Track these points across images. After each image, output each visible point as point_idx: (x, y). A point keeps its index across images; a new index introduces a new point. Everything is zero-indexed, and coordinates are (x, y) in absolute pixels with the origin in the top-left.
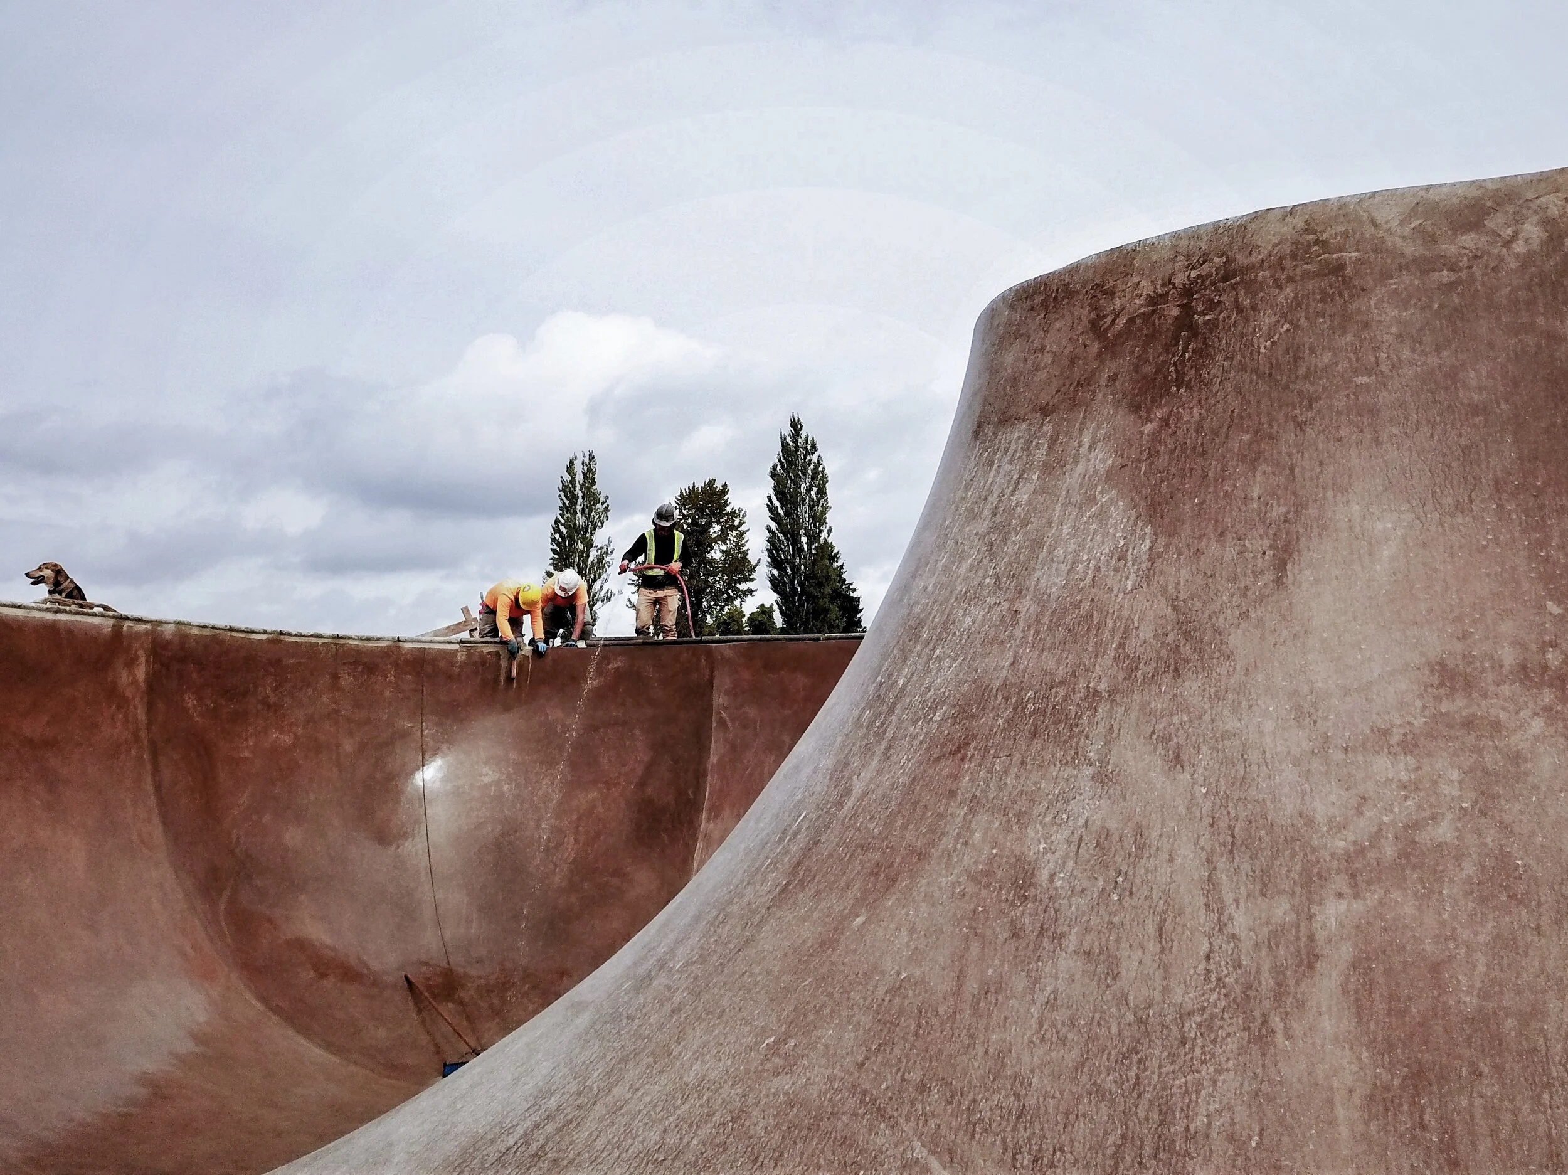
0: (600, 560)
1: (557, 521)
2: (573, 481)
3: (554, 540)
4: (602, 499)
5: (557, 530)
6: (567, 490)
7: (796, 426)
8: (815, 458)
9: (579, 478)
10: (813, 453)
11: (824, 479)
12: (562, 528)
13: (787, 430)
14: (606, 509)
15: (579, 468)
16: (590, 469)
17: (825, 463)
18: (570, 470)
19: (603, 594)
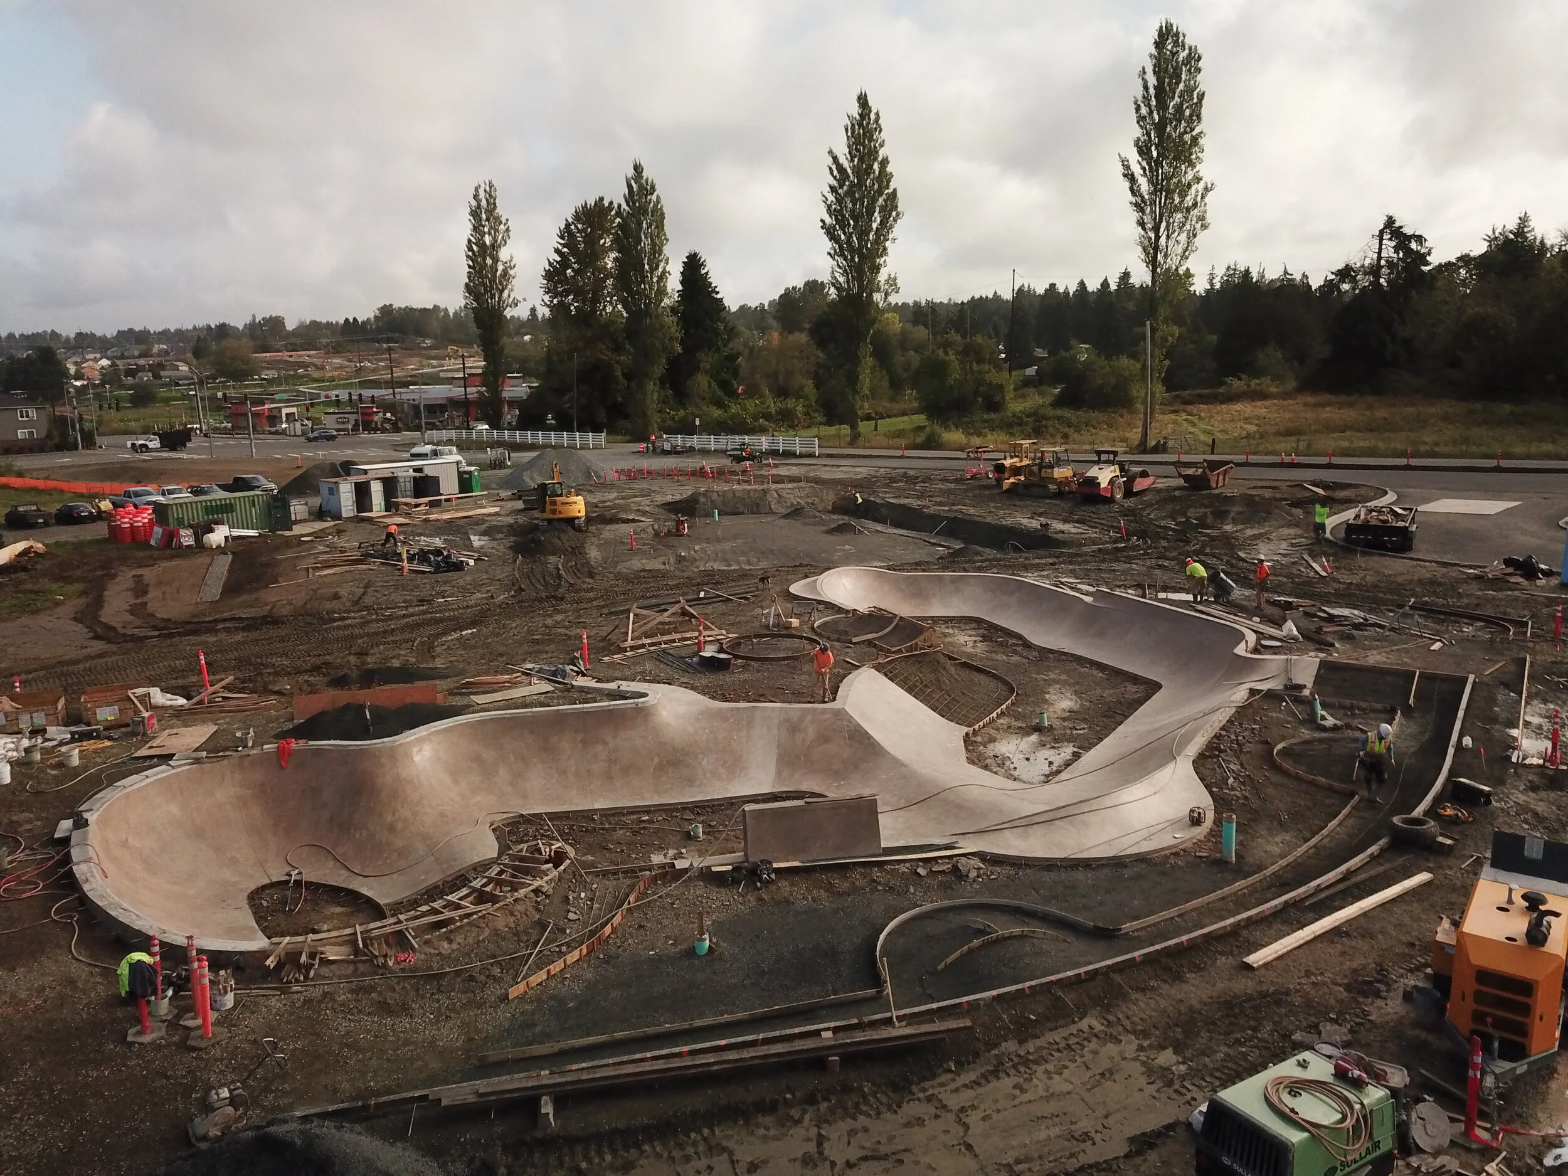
0: (505, 272)
1: (469, 241)
2: (479, 206)
3: (468, 256)
4: (504, 221)
5: (470, 249)
6: (475, 213)
7: (638, 169)
8: (654, 197)
9: (484, 203)
10: (652, 194)
11: (662, 215)
12: (475, 248)
13: (631, 172)
14: (508, 230)
15: (482, 195)
16: (491, 196)
17: (663, 201)
18: (476, 197)
19: (511, 300)
